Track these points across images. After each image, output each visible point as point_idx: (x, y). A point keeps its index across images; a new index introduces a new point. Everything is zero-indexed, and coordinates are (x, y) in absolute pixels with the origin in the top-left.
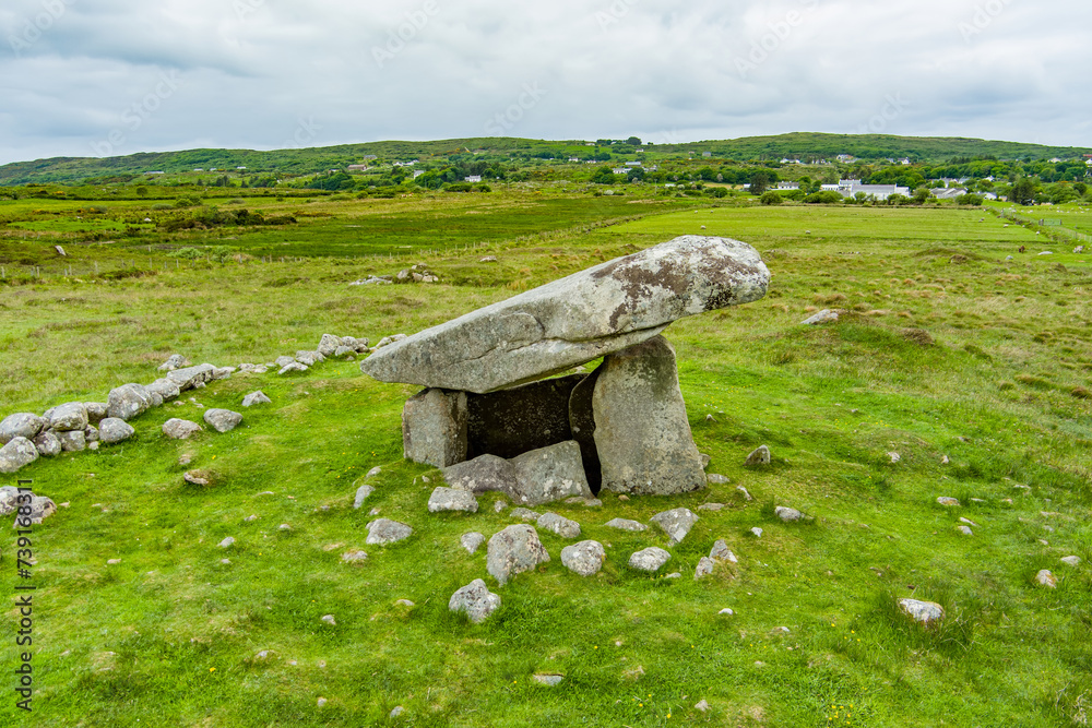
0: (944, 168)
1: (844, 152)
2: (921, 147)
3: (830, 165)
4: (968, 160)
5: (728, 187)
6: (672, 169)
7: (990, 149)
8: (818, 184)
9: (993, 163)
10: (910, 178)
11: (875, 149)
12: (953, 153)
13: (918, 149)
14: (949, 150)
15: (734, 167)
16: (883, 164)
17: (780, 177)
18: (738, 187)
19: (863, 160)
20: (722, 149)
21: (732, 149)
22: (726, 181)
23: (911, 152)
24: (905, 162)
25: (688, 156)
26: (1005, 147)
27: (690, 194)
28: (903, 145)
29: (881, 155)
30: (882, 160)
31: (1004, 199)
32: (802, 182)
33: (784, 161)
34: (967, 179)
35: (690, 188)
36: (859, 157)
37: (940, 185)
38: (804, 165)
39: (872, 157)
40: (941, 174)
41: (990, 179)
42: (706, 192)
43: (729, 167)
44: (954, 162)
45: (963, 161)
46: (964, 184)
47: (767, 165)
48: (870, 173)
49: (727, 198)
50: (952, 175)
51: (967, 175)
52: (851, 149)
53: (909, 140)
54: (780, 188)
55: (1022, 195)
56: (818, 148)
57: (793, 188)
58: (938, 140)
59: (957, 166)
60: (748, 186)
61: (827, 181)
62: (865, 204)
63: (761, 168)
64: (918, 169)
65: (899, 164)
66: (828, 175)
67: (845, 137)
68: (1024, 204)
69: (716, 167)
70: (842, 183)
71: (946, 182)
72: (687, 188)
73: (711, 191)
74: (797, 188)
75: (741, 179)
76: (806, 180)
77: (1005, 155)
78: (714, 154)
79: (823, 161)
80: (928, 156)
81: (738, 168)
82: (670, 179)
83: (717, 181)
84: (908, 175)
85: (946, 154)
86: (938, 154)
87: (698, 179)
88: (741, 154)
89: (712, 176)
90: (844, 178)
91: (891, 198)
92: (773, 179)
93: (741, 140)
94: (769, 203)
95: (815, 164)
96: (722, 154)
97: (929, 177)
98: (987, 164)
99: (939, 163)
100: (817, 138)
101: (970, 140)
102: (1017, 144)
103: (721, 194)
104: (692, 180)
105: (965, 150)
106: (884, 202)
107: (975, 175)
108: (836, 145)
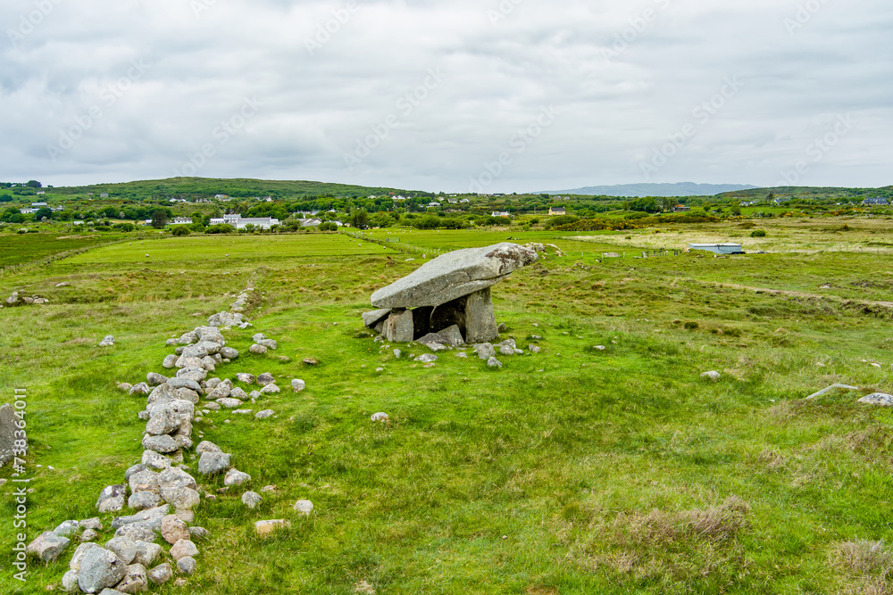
0: (299, 203)
1: (220, 192)
2: (278, 188)
3: (212, 203)
4: (315, 198)
5: (133, 222)
6: (77, 209)
7: (328, 189)
8: (207, 219)
9: (333, 200)
10: (278, 212)
11: (244, 190)
12: (302, 192)
13: (278, 190)
14: (299, 190)
15: (133, 206)
16: (253, 201)
17: (174, 214)
18: (141, 223)
19: (237, 199)
20: (118, 191)
21: (126, 190)
22: (128, 217)
23: (272, 192)
24: (269, 200)
25: (87, 197)
26: (338, 187)
27: (101, 229)
28: (265, 186)
29: (248, 194)
30: (251, 198)
31: (348, 225)
32: (195, 217)
33: (173, 200)
34: (318, 212)
35: (99, 224)
36: (233, 196)
37: (300, 217)
38: (190, 203)
39: (243, 196)
40: (298, 208)
41: (333, 211)
42: (115, 227)
43: (129, 206)
44: (305, 198)
45: (312, 198)
46: (317, 216)
47: (161, 203)
48: (247, 208)
49: (134, 232)
50: (305, 209)
51: (316, 208)
52: (226, 190)
53: (269, 183)
54: (177, 222)
55: (359, 223)
56: (198, 189)
57: (188, 222)
58: (290, 183)
59: (308, 202)
60: (150, 221)
61: (213, 216)
62: (256, 232)
63: (157, 206)
64: (280, 205)
65: (266, 201)
66: (212, 211)
67: (220, 180)
68: (362, 228)
69: (117, 206)
70: (226, 217)
71: (305, 214)
72: (96, 224)
73: (119, 226)
74: (191, 222)
75: (141, 215)
76: (197, 215)
77: (338, 193)
78: (110, 195)
79: (205, 200)
80: (285, 195)
81: (137, 206)
82: (77, 217)
83: (119, 218)
84: (276, 209)
85: (297, 193)
86: (291, 193)
87: (103, 217)
88: (135, 195)
89: (115, 214)
90: (227, 213)
91: (273, 227)
92: (169, 215)
93: (133, 183)
94: (179, 235)
95: (198, 203)
96: (118, 195)
97: (291, 211)
98: (329, 200)
99: (294, 200)
100: (197, 182)
101: (312, 183)
102: (345, 185)
103: (128, 229)
104: (98, 217)
105: (310, 190)
106: (268, 231)
107: (322, 209)
108: (214, 187)
